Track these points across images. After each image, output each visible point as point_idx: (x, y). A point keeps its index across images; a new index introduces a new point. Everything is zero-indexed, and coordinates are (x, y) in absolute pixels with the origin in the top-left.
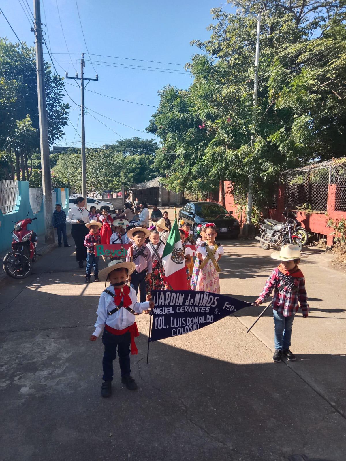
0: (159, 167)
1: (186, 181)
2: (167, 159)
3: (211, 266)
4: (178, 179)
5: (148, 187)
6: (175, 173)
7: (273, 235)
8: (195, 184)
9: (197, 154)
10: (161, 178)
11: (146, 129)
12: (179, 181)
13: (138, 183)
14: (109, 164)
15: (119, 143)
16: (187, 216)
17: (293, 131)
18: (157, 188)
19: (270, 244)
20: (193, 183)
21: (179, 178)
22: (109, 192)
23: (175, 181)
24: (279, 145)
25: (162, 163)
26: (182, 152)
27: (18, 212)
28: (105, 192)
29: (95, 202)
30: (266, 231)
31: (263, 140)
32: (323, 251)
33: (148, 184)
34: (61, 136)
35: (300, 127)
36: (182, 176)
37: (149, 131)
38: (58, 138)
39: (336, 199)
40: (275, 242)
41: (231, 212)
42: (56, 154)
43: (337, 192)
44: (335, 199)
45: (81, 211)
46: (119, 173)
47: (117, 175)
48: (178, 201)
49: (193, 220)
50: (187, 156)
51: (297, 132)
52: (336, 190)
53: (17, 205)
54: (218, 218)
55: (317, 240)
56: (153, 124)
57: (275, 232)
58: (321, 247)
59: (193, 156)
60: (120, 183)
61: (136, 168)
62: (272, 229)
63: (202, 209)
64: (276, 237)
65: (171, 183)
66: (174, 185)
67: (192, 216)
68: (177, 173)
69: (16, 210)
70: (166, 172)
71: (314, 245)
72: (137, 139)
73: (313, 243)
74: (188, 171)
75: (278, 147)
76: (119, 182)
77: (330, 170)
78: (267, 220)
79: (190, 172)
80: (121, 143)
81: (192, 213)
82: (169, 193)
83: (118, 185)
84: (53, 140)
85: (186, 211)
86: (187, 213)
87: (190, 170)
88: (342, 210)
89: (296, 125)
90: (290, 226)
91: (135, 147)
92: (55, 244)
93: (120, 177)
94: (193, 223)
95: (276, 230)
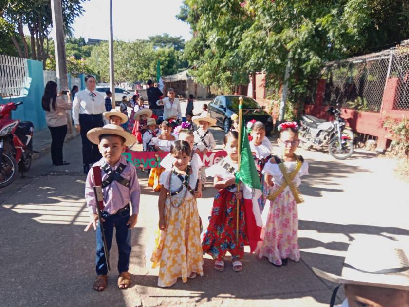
0: (188, 59)
1: (214, 74)
2: (196, 50)
3: (289, 196)
4: (207, 71)
5: (176, 80)
6: (204, 64)
7: (318, 135)
8: (223, 76)
9: (232, 40)
10: (190, 70)
11: (177, 16)
12: (207, 72)
13: (166, 75)
14: (138, 55)
15: (150, 38)
16: (217, 109)
17: (346, 14)
18: (184, 82)
19: (313, 144)
20: (221, 75)
21: (208, 69)
22: (139, 84)
23: (204, 73)
24: (329, 30)
25: (190, 54)
26: (214, 39)
27: (26, 96)
28: (136, 83)
29: (124, 92)
30: (309, 130)
31: (311, 24)
32: (374, 155)
33: (176, 77)
34: (81, 13)
35: (354, 9)
36: (211, 67)
37: (179, 18)
38: (78, 14)
39: (396, 96)
40: (320, 142)
41: (263, 107)
42: (91, 46)
43: (398, 88)
44: (394, 95)
45: (93, 96)
46: (149, 65)
47: (147, 66)
48: (204, 95)
49: (224, 114)
50: (220, 43)
51: (351, 14)
52: (396, 85)
53: (26, 88)
54: (248, 113)
55: (364, 142)
56: (184, 11)
57: (321, 131)
58: (370, 150)
59: (227, 43)
60: (150, 75)
61: (165, 61)
62: (316, 128)
63: (233, 102)
64: (322, 137)
65: (200, 76)
66: (203, 77)
67: (222, 110)
68: (206, 65)
69: (25, 94)
70: (195, 63)
71: (359, 147)
72: (167, 36)
73: (358, 145)
74: (217, 63)
75: (327, 32)
76: (148, 73)
77: (390, 61)
78: (307, 117)
79: (219, 64)
80: (152, 39)
81: (222, 107)
82: (196, 86)
83: (147, 77)
84: (73, 17)
85: (216, 103)
86: (217, 107)
87: (219, 62)
88: (403, 108)
89: (349, 8)
90: (341, 126)
91: (164, 43)
92: (71, 135)
93: (149, 68)
94: (224, 118)
95: (322, 129)
